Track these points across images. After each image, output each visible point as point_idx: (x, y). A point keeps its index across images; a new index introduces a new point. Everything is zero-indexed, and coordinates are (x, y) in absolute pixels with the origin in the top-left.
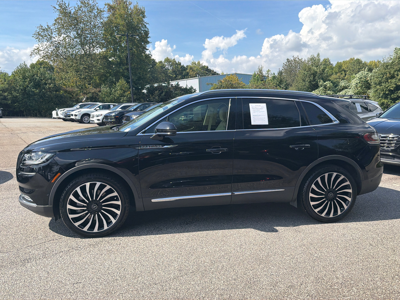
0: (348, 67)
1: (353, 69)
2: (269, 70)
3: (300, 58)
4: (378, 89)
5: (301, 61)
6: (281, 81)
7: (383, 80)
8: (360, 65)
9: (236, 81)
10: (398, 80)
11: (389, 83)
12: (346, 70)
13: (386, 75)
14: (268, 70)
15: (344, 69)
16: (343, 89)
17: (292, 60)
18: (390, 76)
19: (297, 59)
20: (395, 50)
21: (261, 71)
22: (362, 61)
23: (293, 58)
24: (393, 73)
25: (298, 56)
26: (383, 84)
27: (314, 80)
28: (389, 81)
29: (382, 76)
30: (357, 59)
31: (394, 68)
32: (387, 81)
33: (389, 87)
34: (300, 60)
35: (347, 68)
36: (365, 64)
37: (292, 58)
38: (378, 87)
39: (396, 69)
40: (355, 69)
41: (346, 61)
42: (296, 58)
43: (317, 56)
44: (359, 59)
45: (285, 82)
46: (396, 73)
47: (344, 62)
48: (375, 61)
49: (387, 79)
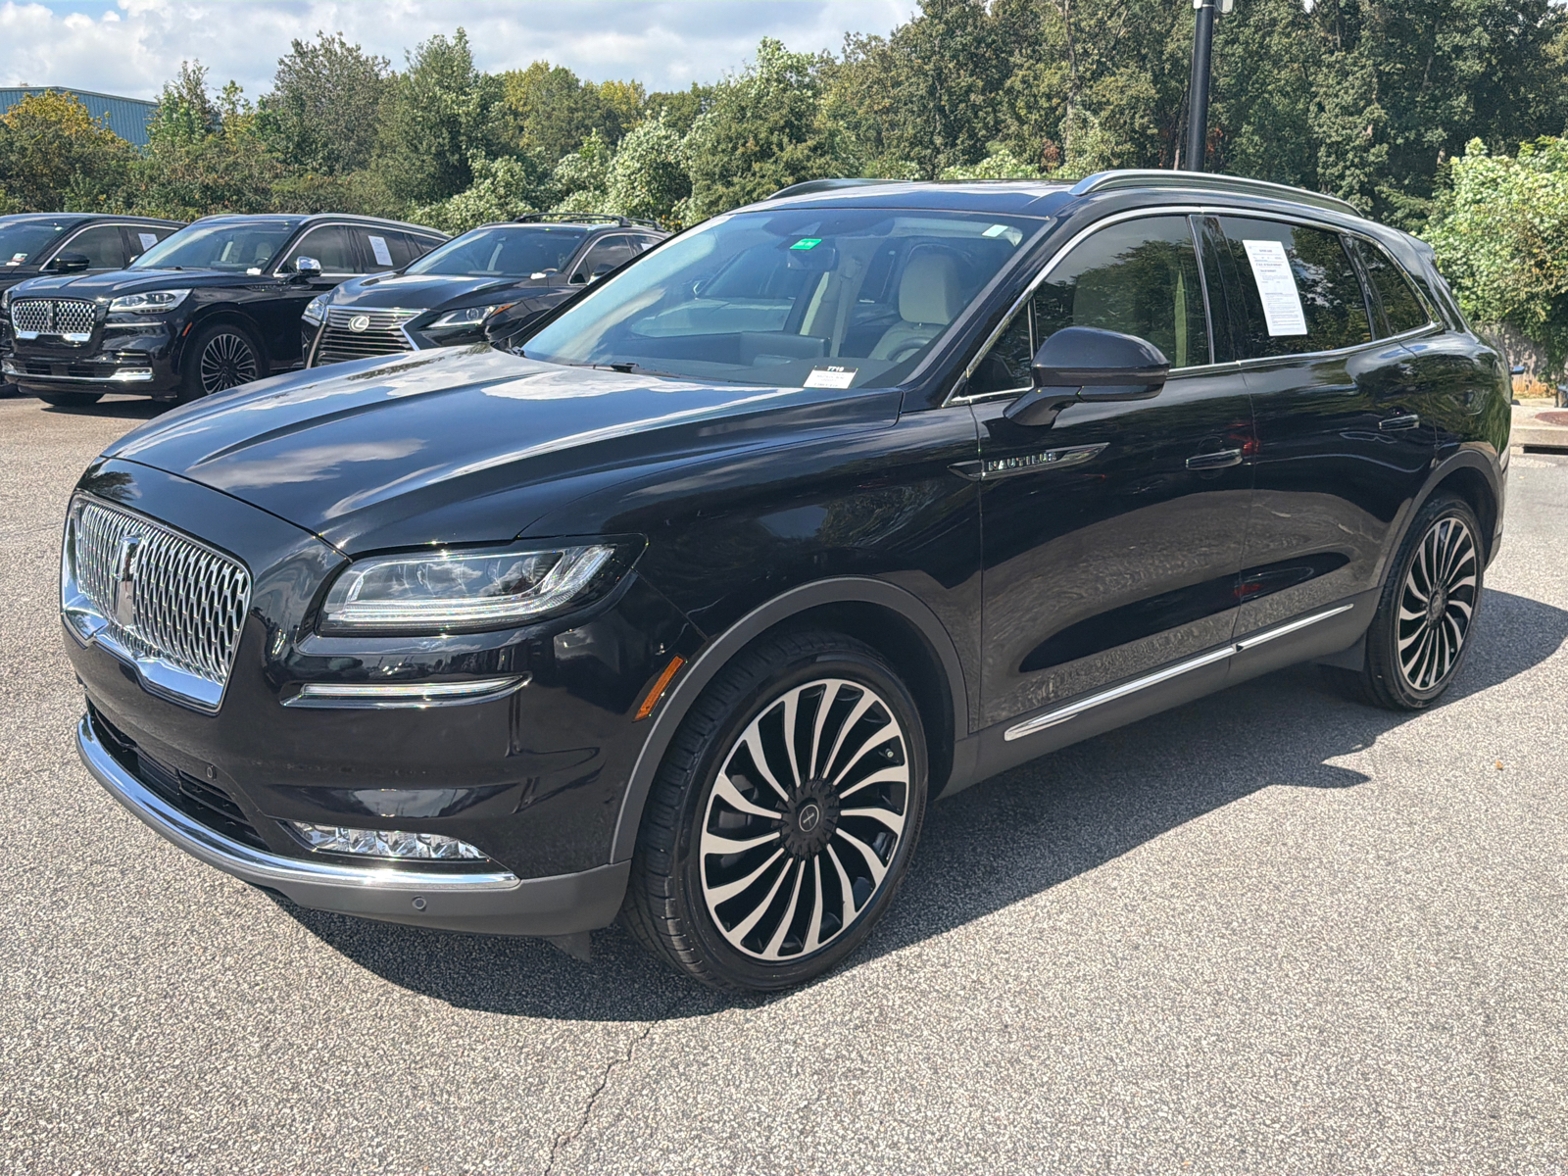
0: (527, 98)
1: (548, 109)
2: (233, 83)
3: (350, 45)
4: (720, 197)
5: (357, 58)
6: (304, 141)
7: (734, 163)
8: (570, 96)
9: (79, 125)
10: (782, 164)
11: (754, 175)
12: (520, 109)
13: (744, 145)
14: (228, 85)
15: (513, 107)
16: (568, 192)
17: (318, 47)
18: (758, 148)
19: (337, 47)
20: (761, 46)
21: (194, 84)
22: (577, 81)
23: (319, 40)
24: (767, 138)
25: (341, 34)
26: (736, 180)
27: (456, 147)
28: (756, 166)
29: (730, 145)
30: (558, 71)
31: (766, 120)
32: (749, 168)
33: (755, 189)
34: (350, 51)
35: (525, 104)
36: (591, 92)
37: (317, 42)
38: (720, 188)
39: (776, 122)
40: (554, 109)
41: (517, 72)
42: (333, 40)
43: (454, 42)
44: (566, 72)
45: (325, 145)
46: (775, 139)
47: (508, 74)
48: (620, 82)
49: (748, 160)
